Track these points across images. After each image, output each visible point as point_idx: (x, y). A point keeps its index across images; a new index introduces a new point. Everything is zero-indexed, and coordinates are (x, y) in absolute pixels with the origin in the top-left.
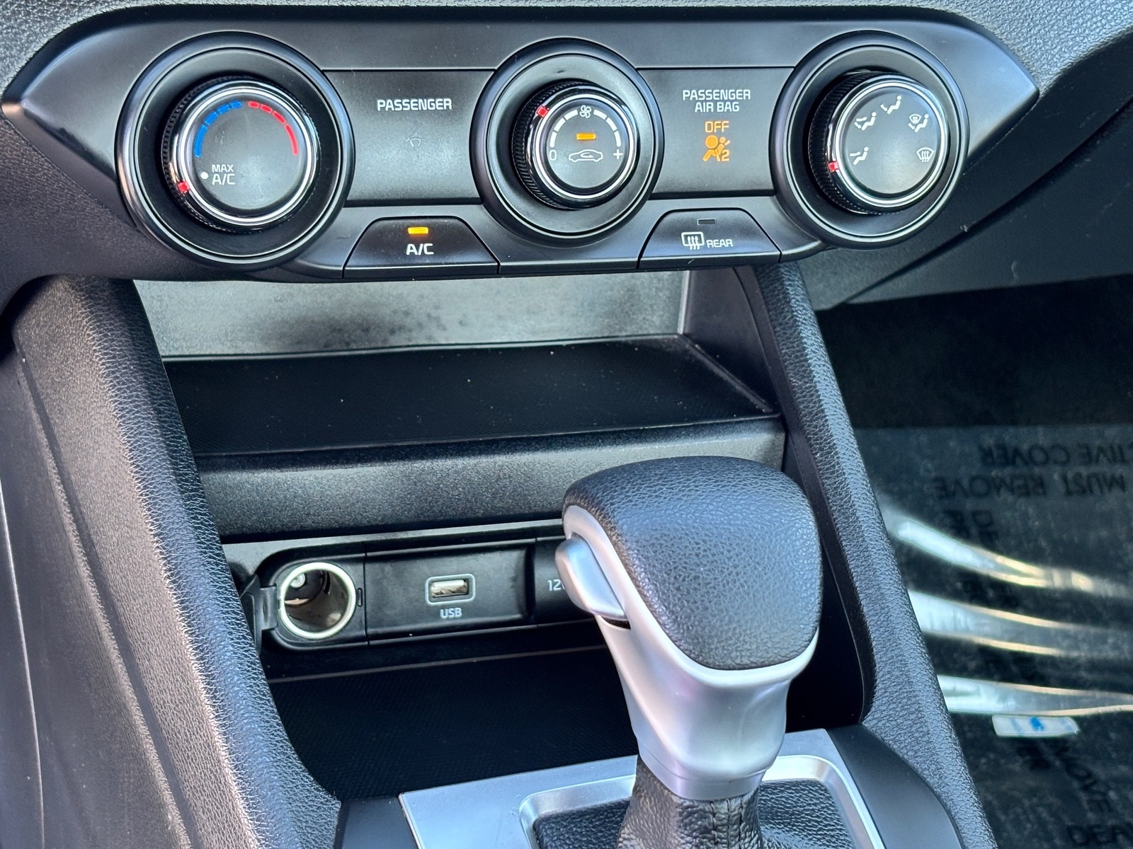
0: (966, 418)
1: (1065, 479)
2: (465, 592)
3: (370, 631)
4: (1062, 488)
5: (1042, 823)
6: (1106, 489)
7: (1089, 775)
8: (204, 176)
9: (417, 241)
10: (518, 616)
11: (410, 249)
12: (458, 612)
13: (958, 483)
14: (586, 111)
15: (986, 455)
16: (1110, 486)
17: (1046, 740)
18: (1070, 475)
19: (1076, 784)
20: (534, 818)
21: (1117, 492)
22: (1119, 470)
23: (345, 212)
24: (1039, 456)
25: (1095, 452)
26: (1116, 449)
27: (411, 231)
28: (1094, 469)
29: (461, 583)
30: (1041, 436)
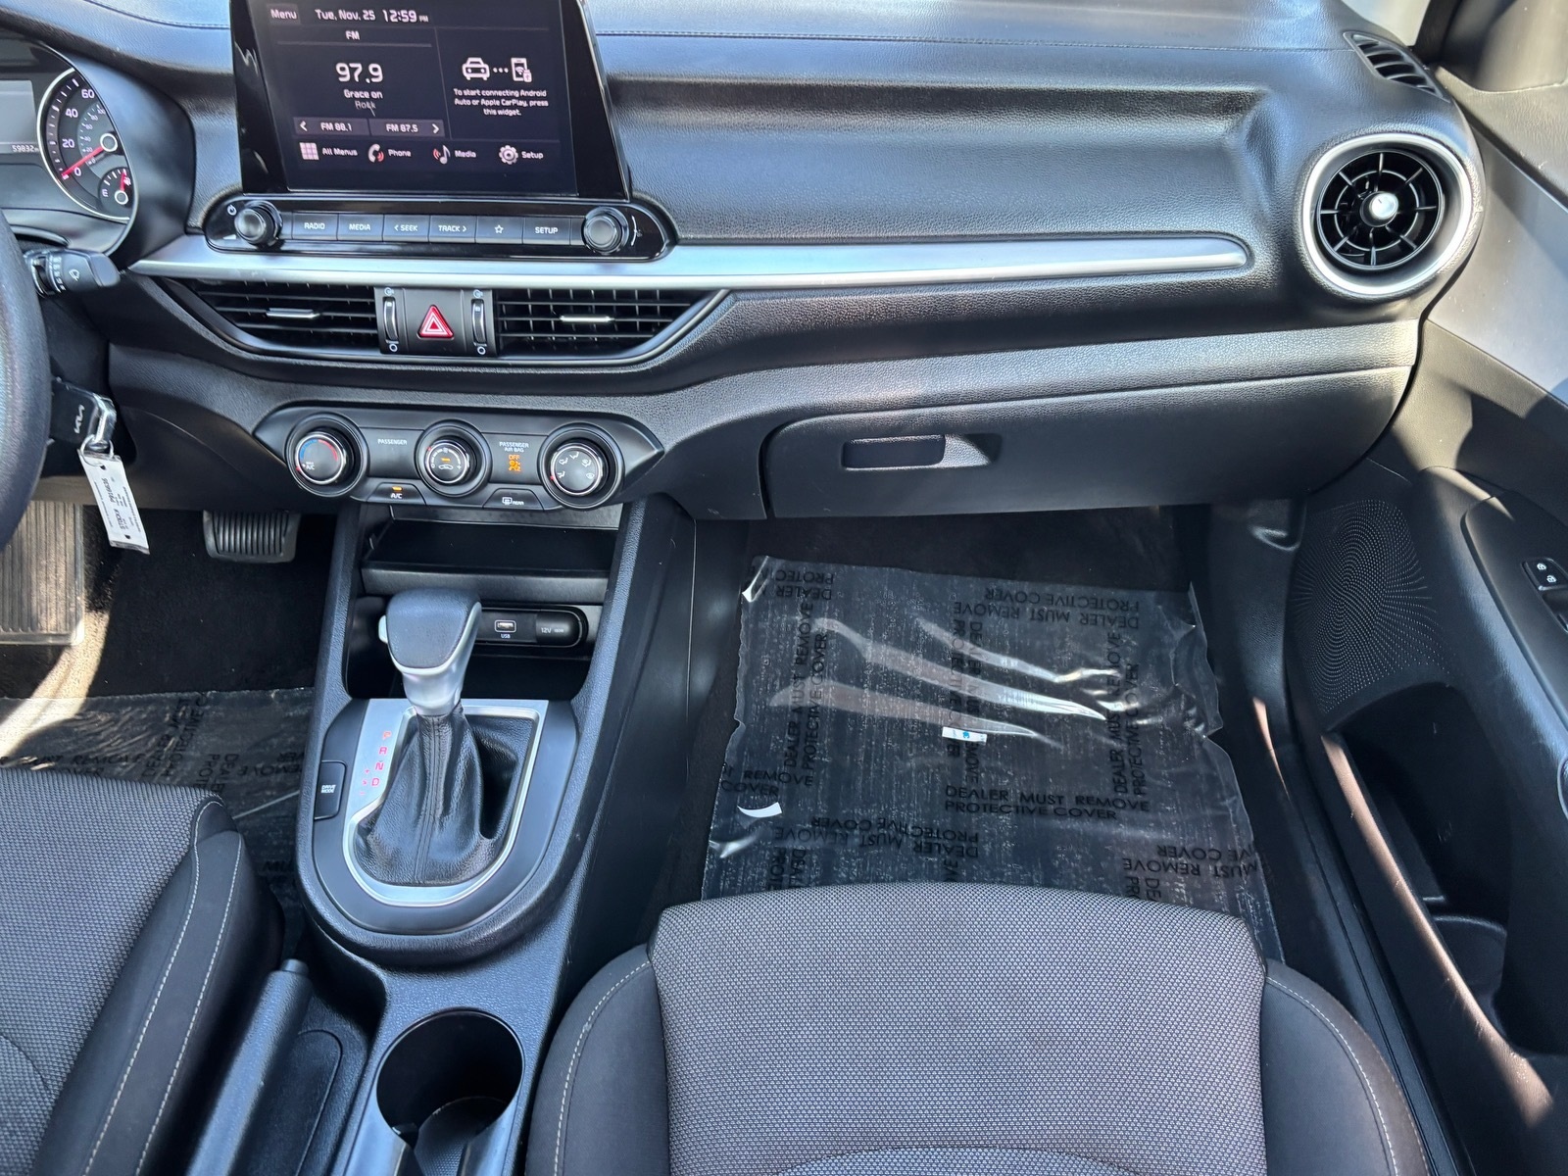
0: (983, 573)
1: (1033, 612)
2: (512, 627)
4: (1030, 617)
5: (934, 782)
6: (1056, 619)
7: (978, 762)
8: (304, 465)
11: (393, 495)
13: (968, 606)
15: (989, 595)
16: (1059, 618)
17: (967, 743)
18: (1036, 610)
19: (966, 766)
20: (410, 716)
21: (1063, 621)
22: (1068, 610)
23: (370, 479)
24: (1020, 597)
25: (1056, 599)
26: (1070, 598)
27: (395, 488)
28: (1052, 608)
30: (1026, 587)
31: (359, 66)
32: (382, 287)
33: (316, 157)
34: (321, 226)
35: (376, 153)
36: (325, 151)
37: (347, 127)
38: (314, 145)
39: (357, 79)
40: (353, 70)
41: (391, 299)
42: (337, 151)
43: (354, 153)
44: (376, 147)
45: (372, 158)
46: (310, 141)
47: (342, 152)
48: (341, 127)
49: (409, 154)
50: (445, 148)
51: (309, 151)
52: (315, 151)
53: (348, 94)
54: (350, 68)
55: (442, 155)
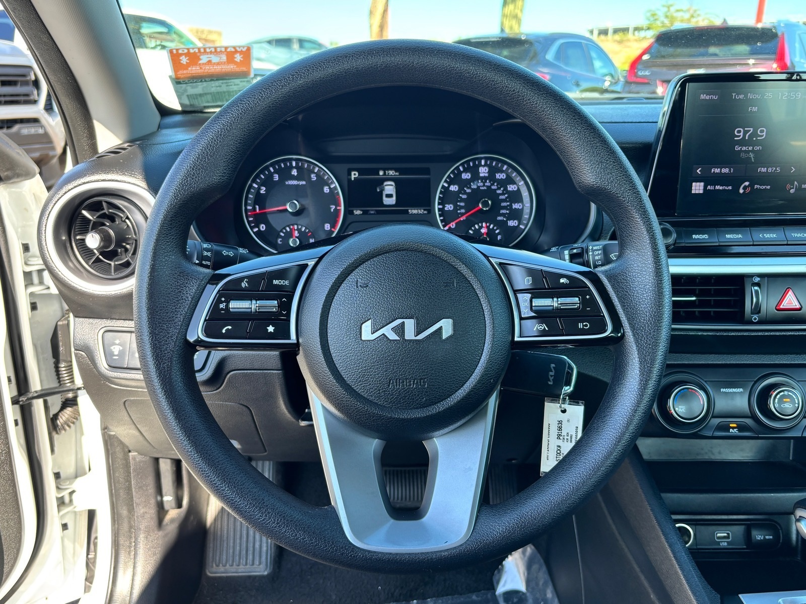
2: (728, 537)
3: (698, 547)
8: (677, 409)
9: (733, 428)
10: (745, 547)
11: (731, 430)
12: (726, 544)
14: (786, 393)
23: (713, 419)
27: (731, 425)
29: (726, 535)
31: (752, 129)
32: (751, 276)
33: (701, 192)
34: (706, 236)
35: (745, 188)
36: (709, 187)
37: (730, 170)
38: (702, 184)
39: (747, 138)
40: (745, 132)
41: (758, 285)
42: (718, 187)
43: (730, 188)
44: (747, 183)
45: (741, 191)
46: (700, 181)
47: (721, 188)
48: (725, 170)
49: (768, 187)
50: (796, 183)
51: (698, 188)
52: (702, 188)
53: (737, 148)
54: (744, 130)
55: (793, 188)
